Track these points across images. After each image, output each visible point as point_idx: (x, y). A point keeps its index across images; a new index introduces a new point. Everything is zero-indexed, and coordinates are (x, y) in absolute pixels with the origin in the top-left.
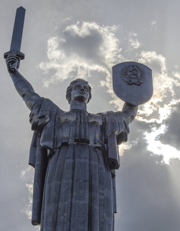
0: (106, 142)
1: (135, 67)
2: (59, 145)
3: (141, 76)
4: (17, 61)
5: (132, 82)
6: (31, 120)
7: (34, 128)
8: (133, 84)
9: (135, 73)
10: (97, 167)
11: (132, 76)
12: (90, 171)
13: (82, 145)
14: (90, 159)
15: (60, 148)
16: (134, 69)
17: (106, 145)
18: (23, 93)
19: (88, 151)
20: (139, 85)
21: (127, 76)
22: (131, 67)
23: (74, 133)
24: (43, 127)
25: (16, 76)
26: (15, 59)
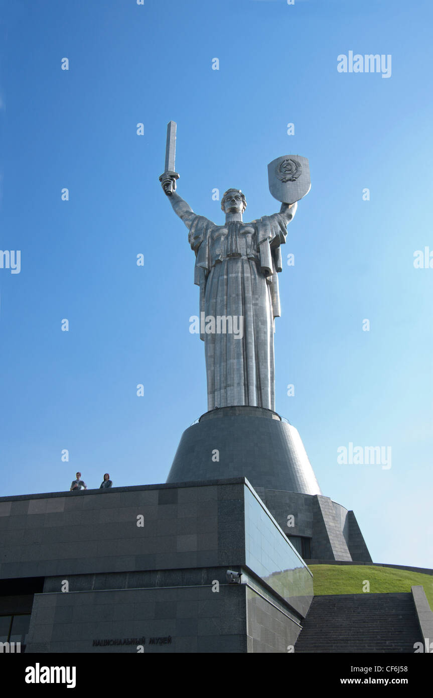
0: (258, 251)
1: (290, 161)
2: (214, 262)
3: (296, 169)
4: (172, 182)
5: (287, 179)
6: (189, 241)
7: (193, 248)
8: (288, 180)
9: (289, 167)
10: (250, 278)
11: (287, 172)
12: (243, 283)
13: (234, 259)
14: (243, 272)
15: (215, 266)
16: (289, 164)
17: (258, 254)
18: (180, 215)
19: (240, 264)
20: (294, 180)
21: (282, 173)
22: (286, 162)
23: (226, 249)
24: (199, 247)
25: (173, 198)
26: (169, 181)
